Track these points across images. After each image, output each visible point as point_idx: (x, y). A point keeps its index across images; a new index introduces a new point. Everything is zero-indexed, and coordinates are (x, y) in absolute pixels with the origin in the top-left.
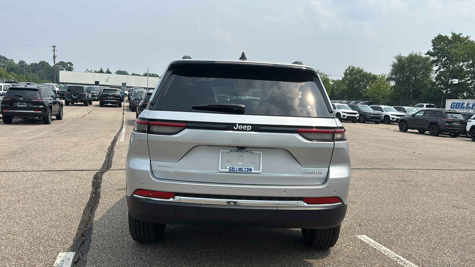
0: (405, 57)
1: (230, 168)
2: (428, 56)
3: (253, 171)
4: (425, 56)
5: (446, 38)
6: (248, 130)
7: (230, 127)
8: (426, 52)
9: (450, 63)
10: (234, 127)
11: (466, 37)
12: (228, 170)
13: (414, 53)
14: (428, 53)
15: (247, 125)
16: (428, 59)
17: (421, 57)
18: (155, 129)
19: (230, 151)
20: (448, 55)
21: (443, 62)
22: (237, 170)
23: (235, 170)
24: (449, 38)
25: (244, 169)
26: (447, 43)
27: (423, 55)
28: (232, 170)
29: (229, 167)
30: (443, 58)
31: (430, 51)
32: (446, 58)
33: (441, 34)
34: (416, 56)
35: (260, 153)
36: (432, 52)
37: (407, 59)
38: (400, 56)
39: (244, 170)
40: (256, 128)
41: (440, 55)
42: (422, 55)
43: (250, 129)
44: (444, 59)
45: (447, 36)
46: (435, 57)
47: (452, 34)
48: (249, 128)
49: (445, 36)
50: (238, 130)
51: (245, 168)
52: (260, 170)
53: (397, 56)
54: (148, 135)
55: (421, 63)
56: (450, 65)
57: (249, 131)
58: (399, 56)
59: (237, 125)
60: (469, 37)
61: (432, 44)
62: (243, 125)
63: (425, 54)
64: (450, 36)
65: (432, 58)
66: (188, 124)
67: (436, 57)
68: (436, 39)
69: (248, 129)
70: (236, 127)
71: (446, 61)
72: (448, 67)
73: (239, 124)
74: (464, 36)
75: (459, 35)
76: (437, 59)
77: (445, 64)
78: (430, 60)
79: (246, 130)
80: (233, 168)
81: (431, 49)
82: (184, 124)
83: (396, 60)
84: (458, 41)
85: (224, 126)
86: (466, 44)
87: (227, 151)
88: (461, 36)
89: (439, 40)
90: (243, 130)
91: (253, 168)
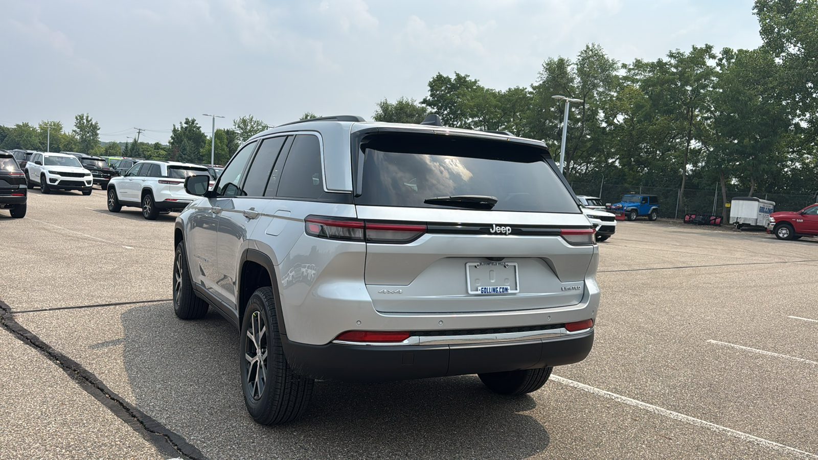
0: (393, 105)
1: (482, 288)
2: (424, 105)
3: (510, 291)
4: (420, 105)
5: (448, 80)
6: (507, 234)
7: (485, 229)
8: (422, 100)
9: (453, 118)
10: (491, 229)
11: (473, 80)
12: (479, 292)
13: (405, 100)
14: (425, 101)
15: (505, 225)
16: (424, 110)
17: (413, 107)
18: (371, 234)
19: (479, 264)
20: (451, 107)
21: (444, 116)
22: (491, 291)
23: (488, 291)
24: (452, 80)
25: (498, 289)
26: (449, 88)
27: (417, 104)
28: (485, 293)
29: (480, 288)
30: (444, 110)
31: (428, 99)
32: (448, 110)
33: (441, 74)
34: (408, 104)
35: (515, 266)
36: (430, 99)
37: (396, 108)
38: (387, 103)
39: (499, 291)
40: (517, 230)
41: (440, 105)
42: (415, 104)
43: (510, 232)
44: (446, 112)
45: (449, 77)
46: (433, 108)
47: (455, 75)
48: (509, 230)
49: (446, 78)
50: (496, 233)
51: (500, 288)
52: (516, 289)
53: (381, 103)
54: (368, 244)
55: (415, 115)
56: (454, 121)
57: (509, 234)
58: (384, 103)
59: (494, 225)
60: (478, 81)
61: (429, 88)
62: (500, 225)
63: (420, 103)
64: (453, 77)
65: (429, 109)
66: (430, 227)
67: (435, 108)
68: (434, 81)
69: (508, 232)
70: (493, 230)
71: (448, 114)
72: (451, 124)
73: (497, 225)
74: (471, 79)
75: (464, 77)
76: (436, 111)
77: (447, 120)
78: (427, 112)
79: (505, 234)
80: (485, 288)
81: (427, 95)
82: (424, 227)
83: (380, 109)
84: (464, 85)
85: (478, 228)
86: (474, 91)
87: (476, 264)
88: (467, 79)
89: (438, 82)
90: (501, 234)
91: (509, 287)
